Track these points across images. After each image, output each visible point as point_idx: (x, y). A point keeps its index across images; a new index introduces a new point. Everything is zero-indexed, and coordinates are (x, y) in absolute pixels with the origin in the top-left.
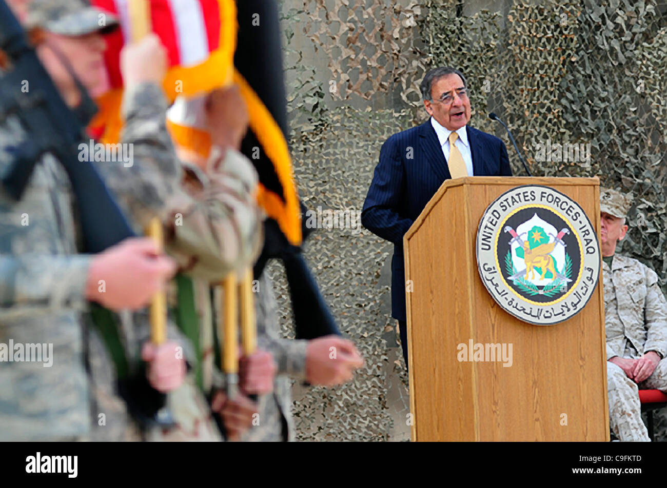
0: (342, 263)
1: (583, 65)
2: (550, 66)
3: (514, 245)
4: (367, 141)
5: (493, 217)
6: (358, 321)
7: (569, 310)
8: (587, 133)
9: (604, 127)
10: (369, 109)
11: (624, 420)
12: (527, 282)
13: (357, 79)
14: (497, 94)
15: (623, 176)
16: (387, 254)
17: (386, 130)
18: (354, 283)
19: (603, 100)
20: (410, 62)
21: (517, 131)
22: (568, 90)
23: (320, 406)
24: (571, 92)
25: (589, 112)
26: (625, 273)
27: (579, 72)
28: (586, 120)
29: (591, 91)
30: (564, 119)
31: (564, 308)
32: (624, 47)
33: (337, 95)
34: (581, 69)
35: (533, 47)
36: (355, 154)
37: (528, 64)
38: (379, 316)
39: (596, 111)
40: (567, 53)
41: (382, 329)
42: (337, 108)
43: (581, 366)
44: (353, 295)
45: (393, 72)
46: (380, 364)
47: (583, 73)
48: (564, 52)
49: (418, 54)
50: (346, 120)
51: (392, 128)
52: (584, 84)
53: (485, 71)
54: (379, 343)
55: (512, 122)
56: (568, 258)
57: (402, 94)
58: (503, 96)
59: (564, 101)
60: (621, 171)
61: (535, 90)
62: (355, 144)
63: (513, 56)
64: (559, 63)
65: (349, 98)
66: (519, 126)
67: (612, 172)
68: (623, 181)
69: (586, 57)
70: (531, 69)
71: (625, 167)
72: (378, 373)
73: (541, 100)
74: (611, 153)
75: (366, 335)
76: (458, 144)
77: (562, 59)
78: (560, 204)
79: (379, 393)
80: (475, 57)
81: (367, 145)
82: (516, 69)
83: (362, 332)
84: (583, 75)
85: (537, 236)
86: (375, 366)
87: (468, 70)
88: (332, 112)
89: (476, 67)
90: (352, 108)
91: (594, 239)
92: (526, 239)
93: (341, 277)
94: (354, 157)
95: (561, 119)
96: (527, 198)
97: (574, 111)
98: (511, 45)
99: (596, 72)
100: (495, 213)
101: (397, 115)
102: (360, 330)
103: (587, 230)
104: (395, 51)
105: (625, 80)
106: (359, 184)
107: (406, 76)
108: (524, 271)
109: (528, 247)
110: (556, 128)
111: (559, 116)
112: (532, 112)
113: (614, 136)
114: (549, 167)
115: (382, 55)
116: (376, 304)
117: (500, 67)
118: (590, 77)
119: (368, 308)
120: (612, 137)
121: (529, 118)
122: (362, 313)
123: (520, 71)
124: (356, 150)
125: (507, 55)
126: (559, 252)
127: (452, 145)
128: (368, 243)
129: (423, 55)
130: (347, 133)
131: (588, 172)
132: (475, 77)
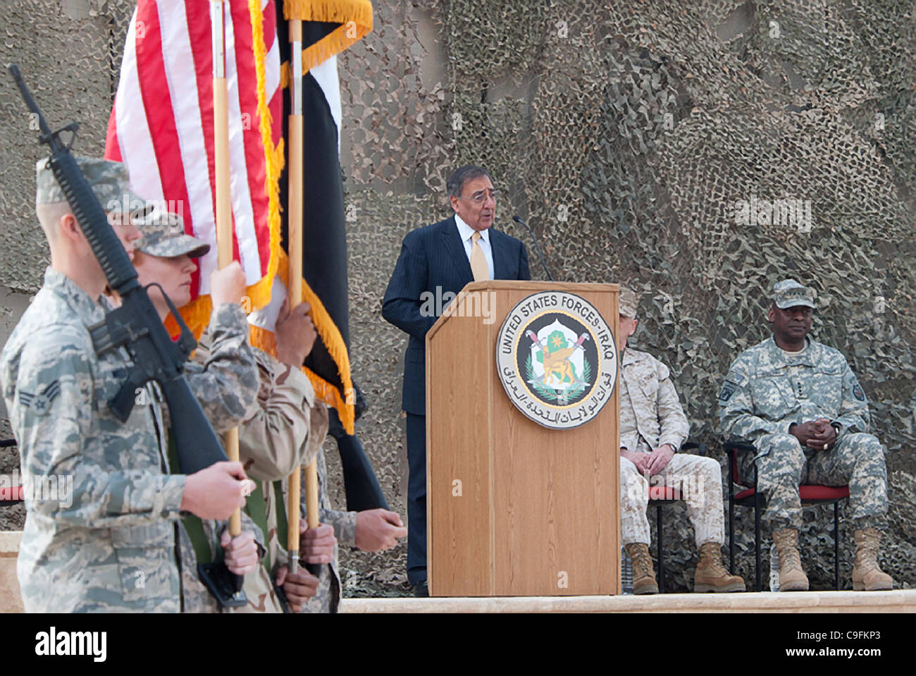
0: (360, 349)
1: (605, 155)
2: (571, 154)
3: (535, 349)
4: (387, 225)
5: (514, 322)
6: (374, 407)
7: (586, 415)
8: (607, 222)
9: (623, 217)
10: (390, 193)
11: (629, 516)
12: (545, 386)
13: (380, 163)
14: (518, 181)
15: (641, 267)
16: (404, 340)
17: (406, 215)
18: (372, 369)
19: (623, 189)
20: (433, 147)
21: (538, 219)
22: (590, 178)
23: (333, 492)
24: (593, 182)
25: (609, 202)
26: (636, 368)
27: (599, 161)
28: (607, 210)
29: (612, 180)
30: (585, 208)
31: (581, 412)
32: (646, 134)
33: (359, 179)
34: (601, 158)
35: (556, 133)
36: (376, 238)
37: (550, 152)
38: (395, 403)
39: (616, 201)
40: (590, 142)
41: (398, 416)
42: (358, 191)
43: (596, 470)
44: (370, 382)
45: (416, 157)
46: (395, 452)
47: (604, 162)
48: (587, 139)
49: (441, 139)
50: (368, 204)
51: (413, 214)
52: (605, 173)
53: (508, 158)
54: (395, 431)
55: (533, 210)
56: (587, 364)
57: (424, 179)
58: (525, 183)
59: (585, 189)
60: (640, 262)
61: (557, 179)
62: (376, 228)
63: (536, 143)
64: (581, 152)
65: (372, 182)
66: (541, 214)
67: (631, 262)
68: (642, 272)
69: (608, 147)
70: (552, 156)
71: (644, 257)
72: (393, 460)
73: (563, 187)
74: (630, 242)
75: (380, 422)
76: (480, 242)
77: (584, 147)
78: (580, 310)
79: (393, 481)
80: (497, 144)
81: (387, 230)
82: (539, 157)
83: (378, 419)
84: (604, 164)
85: (556, 341)
86: (389, 454)
87: (491, 156)
88: (353, 196)
89: (499, 154)
90: (374, 191)
91: (613, 345)
92: (546, 344)
93: (358, 362)
94: (375, 242)
95: (582, 208)
96: (547, 303)
97: (595, 200)
98: (534, 131)
99: (618, 162)
100: (516, 318)
101: (419, 200)
102: (376, 416)
103: (606, 335)
104: (419, 136)
105: (646, 169)
106: (379, 270)
107: (429, 162)
108: (543, 376)
109: (547, 351)
110: (576, 217)
111: (580, 205)
112: (553, 200)
113: (634, 226)
114: (568, 256)
115: (405, 140)
116: (393, 391)
117: (523, 154)
118: (612, 166)
119: (383, 395)
120: (631, 227)
121: (550, 206)
122: (378, 400)
123: (543, 159)
124: (377, 235)
125: (529, 142)
126: (578, 356)
127: (474, 244)
128: (386, 329)
129: (446, 140)
130: (368, 218)
131: (607, 262)
132: (497, 164)
